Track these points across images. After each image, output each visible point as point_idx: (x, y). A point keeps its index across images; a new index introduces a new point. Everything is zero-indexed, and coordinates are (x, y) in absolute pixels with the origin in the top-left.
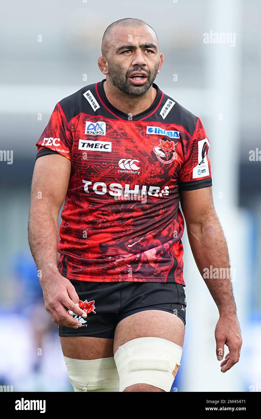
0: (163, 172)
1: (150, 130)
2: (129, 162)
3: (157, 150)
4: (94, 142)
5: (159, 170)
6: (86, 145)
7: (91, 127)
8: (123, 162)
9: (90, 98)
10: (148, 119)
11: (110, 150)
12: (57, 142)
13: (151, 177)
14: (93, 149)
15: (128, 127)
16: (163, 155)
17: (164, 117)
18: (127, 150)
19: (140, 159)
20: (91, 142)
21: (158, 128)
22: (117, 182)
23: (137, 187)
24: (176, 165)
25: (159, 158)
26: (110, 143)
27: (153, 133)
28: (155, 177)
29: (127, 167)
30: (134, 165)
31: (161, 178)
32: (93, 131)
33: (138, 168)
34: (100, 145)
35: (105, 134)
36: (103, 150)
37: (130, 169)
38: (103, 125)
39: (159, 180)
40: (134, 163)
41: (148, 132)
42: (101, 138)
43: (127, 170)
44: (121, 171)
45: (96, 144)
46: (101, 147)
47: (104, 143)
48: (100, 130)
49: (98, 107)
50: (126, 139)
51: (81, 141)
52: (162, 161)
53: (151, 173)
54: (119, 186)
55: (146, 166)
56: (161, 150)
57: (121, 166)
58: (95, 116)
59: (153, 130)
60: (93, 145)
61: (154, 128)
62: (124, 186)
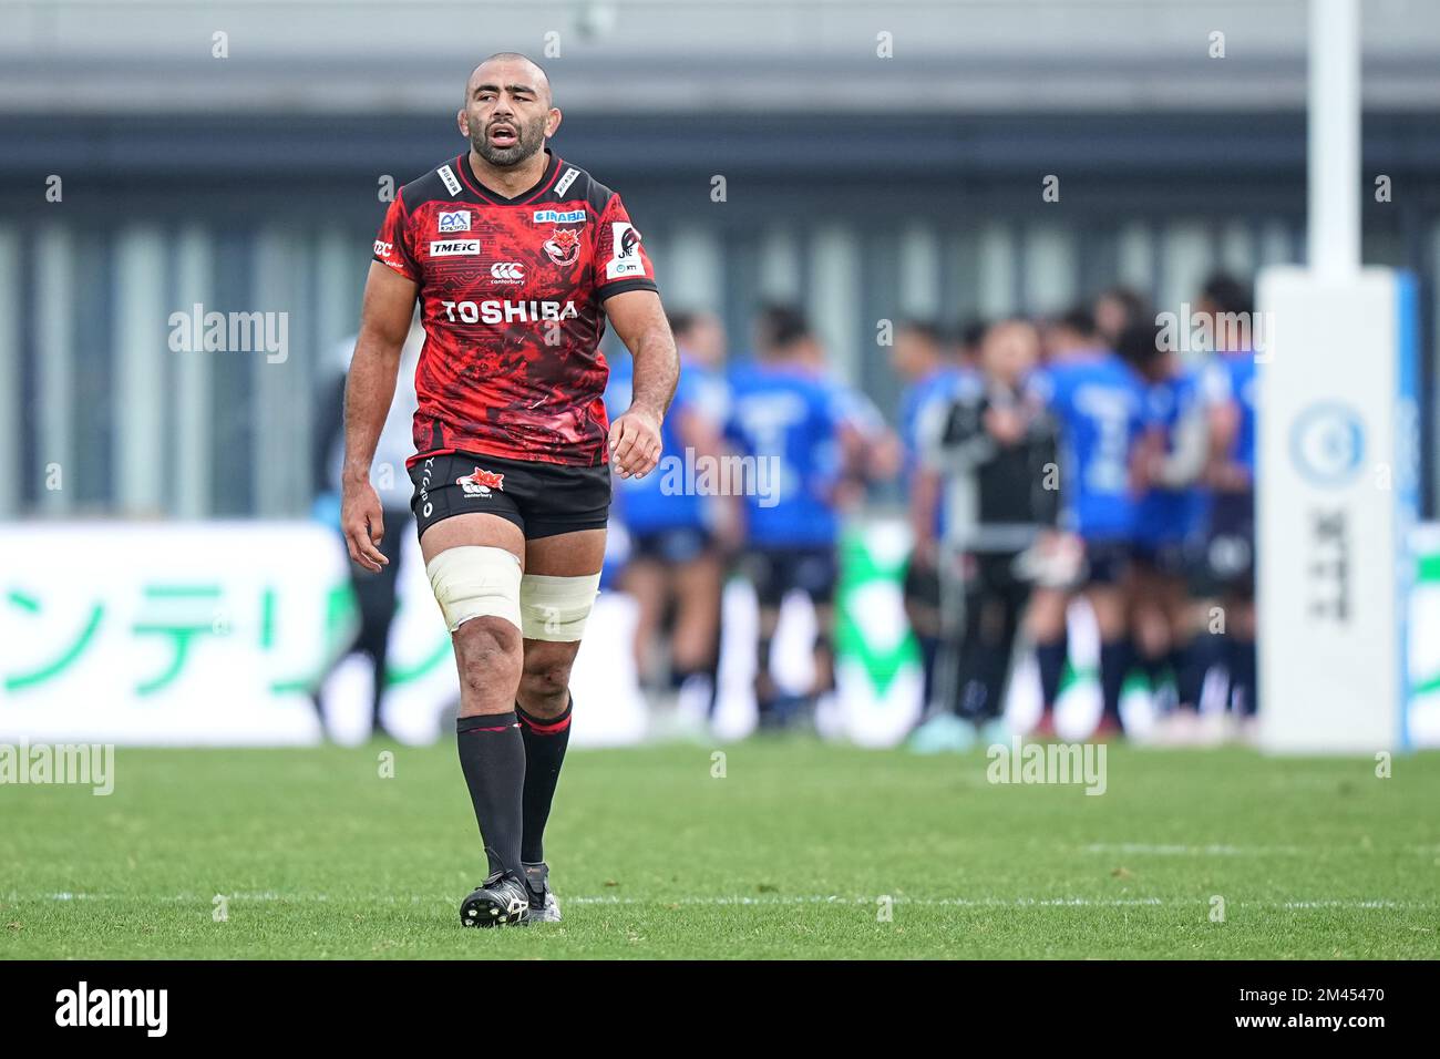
0: (560, 279)
1: (539, 217)
2: (507, 268)
3: (550, 247)
4: (453, 242)
5: (553, 276)
6: (440, 248)
7: (448, 220)
8: (498, 268)
9: (447, 175)
10: (535, 200)
11: (477, 252)
12: (387, 250)
13: (542, 288)
14: (452, 253)
15: (506, 216)
16: (559, 252)
17: (561, 195)
18: (503, 249)
19: (523, 262)
20: (447, 243)
21: (550, 212)
22: (491, 299)
23: (522, 303)
24: (581, 267)
25: (552, 258)
26: (478, 242)
27: (544, 220)
28: (547, 287)
29: (505, 274)
30: (515, 271)
31: (558, 288)
32: (450, 225)
33: (521, 276)
34: (462, 246)
35: (469, 229)
36: (467, 252)
37: (508, 277)
38: (467, 215)
39: (555, 292)
40: (515, 268)
41: (536, 221)
42: (464, 235)
43: (504, 279)
44: (496, 282)
45: (456, 245)
46: (464, 249)
47: (468, 242)
48: (461, 223)
49: (460, 189)
50: (502, 233)
51: (433, 245)
52: (559, 262)
53: (541, 281)
54: (496, 304)
55: (533, 271)
56: (555, 245)
57: (495, 274)
58: (453, 203)
59: (543, 216)
60: (450, 246)
61: (544, 213)
62: (502, 304)
